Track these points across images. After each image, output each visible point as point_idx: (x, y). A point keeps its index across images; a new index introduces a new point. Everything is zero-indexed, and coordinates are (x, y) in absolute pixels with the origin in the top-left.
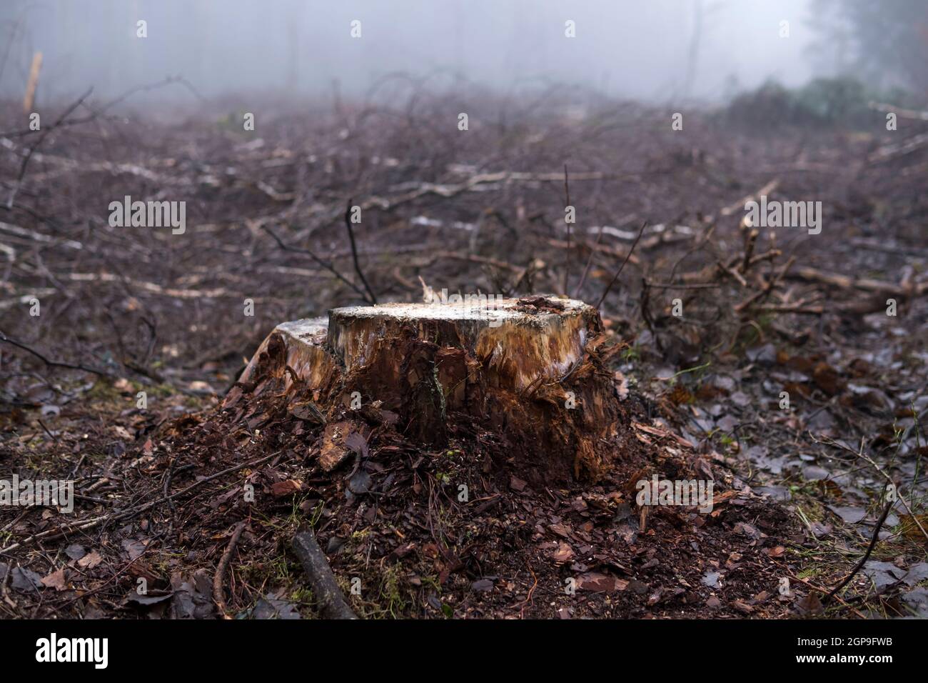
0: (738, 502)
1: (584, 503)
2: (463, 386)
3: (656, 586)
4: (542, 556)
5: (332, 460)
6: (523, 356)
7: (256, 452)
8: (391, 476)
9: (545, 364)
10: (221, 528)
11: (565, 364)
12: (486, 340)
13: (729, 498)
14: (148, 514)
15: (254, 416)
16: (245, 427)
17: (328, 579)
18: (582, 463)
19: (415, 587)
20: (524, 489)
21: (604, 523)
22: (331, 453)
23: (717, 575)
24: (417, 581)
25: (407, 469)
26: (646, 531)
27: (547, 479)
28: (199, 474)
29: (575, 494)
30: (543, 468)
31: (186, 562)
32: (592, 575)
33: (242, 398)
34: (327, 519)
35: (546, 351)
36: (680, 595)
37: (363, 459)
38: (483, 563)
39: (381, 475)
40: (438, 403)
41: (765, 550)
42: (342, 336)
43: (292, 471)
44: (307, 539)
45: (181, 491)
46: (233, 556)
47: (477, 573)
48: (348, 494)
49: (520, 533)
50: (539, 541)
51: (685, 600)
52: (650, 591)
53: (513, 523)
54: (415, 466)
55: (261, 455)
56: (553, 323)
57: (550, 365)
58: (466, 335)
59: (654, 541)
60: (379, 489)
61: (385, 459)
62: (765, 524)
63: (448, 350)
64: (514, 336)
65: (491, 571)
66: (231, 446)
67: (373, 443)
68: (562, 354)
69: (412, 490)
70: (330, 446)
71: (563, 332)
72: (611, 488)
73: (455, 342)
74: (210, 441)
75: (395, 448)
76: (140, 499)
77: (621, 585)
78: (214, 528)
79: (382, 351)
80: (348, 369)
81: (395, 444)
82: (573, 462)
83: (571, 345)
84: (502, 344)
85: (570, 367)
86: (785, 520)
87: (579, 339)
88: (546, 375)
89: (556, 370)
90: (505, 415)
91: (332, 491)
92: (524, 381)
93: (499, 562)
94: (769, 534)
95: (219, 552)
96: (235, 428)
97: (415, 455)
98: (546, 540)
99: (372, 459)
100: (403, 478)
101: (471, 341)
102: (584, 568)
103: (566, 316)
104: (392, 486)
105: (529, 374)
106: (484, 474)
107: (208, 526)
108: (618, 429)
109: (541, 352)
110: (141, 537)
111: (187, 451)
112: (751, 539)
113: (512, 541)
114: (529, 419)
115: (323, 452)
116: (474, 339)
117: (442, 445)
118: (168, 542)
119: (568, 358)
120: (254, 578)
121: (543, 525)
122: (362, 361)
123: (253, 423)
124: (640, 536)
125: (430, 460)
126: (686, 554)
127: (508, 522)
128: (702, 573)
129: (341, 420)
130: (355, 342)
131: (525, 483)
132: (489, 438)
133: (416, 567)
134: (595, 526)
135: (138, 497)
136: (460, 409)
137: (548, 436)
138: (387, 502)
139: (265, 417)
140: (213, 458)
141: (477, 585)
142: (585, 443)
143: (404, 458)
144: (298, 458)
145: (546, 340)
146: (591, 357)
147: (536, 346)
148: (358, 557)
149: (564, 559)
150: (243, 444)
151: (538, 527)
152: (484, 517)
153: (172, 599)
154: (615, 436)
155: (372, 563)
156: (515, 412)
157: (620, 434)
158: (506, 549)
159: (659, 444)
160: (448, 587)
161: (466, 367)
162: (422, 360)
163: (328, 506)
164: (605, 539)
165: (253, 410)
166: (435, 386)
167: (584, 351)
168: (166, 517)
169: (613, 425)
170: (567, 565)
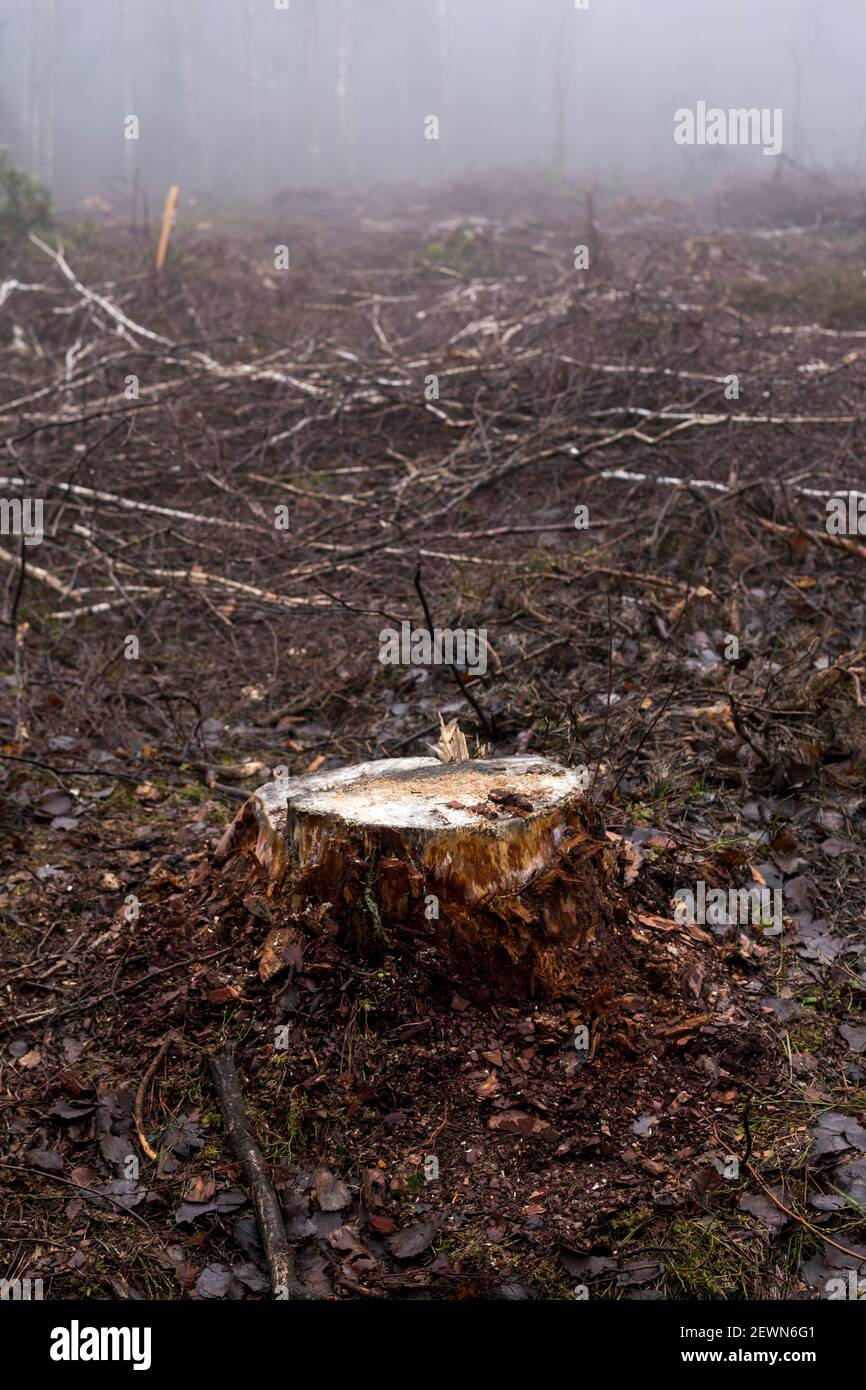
0: (711, 1030)
1: (531, 1026)
2: (406, 900)
3: (569, 1135)
4: (466, 1087)
5: (269, 970)
6: (477, 866)
7: (211, 943)
8: (319, 997)
9: (503, 872)
10: (156, 1035)
11: (528, 871)
12: (434, 850)
13: (701, 1024)
14: (91, 1012)
15: (216, 900)
16: (204, 913)
17: (236, 1108)
18: (538, 980)
19: (320, 1119)
20: (467, 1010)
21: (547, 1051)
22: (269, 963)
23: (654, 1120)
24: (323, 1114)
25: (336, 989)
26: (594, 1061)
27: (497, 995)
28: (153, 964)
29: (525, 1013)
30: (495, 985)
31: (119, 1070)
32: (513, 1112)
33: (208, 877)
34: (257, 1034)
35: (504, 860)
36: (594, 1147)
37: (296, 974)
38: (399, 1096)
39: (311, 994)
40: (371, 923)
41: (715, 1095)
42: (297, 830)
43: (235, 974)
44: (223, 1062)
45: (132, 983)
46: (160, 1068)
47: (391, 1105)
48: (278, 1011)
49: (447, 1062)
50: (468, 1071)
51: (598, 1151)
52: (561, 1140)
53: (440, 1053)
54: (343, 988)
55: (215, 948)
56: (515, 829)
57: (509, 873)
58: (414, 844)
59: (595, 1075)
60: (306, 1010)
61: (317, 976)
62: (729, 1060)
63: (392, 862)
64: (466, 845)
65: (407, 1102)
66: (190, 933)
67: (307, 957)
68: (525, 861)
69: (338, 1014)
70: (270, 954)
71: (527, 837)
72: (571, 1005)
73: (401, 852)
74: (173, 924)
75: (327, 966)
76: (91, 991)
77: (540, 1125)
78: (150, 1034)
79: (332, 852)
80: (302, 865)
81: (327, 961)
82: (529, 978)
83: (538, 848)
84: (452, 854)
85: (533, 875)
86: (760, 1054)
87: (552, 839)
88: (503, 885)
89: (516, 880)
90: (453, 930)
91: (266, 1003)
92: (477, 891)
93: (418, 1093)
94: (732, 1073)
95: (149, 1062)
96: (196, 912)
97: (347, 973)
98: (478, 1069)
99: (306, 976)
100: (330, 1001)
101: (417, 852)
102: (508, 1103)
103: (532, 819)
104: (318, 1008)
105: (483, 884)
106: (418, 995)
107: (144, 1031)
108: (597, 934)
109: (498, 861)
110: (83, 1036)
111: (148, 933)
112: (707, 1077)
113: (436, 1070)
114: (481, 933)
115: (263, 961)
116: (422, 849)
117: (376, 963)
118: (105, 1044)
119: (533, 864)
120: (173, 1095)
121: (479, 1051)
122: (315, 858)
123: (213, 908)
124: (586, 1066)
125: (361, 981)
126: (626, 1093)
127: (434, 1051)
128: (636, 1117)
129: (284, 926)
130: (309, 839)
131: (468, 1003)
132: (428, 957)
133: (325, 1099)
134: (537, 1054)
135: (89, 988)
136: (403, 923)
137: (500, 953)
138: (313, 1024)
139: (225, 903)
140: (169, 947)
141: (388, 1118)
142: (546, 957)
143: (336, 977)
144: (244, 959)
145: (504, 847)
146: (562, 861)
147: (492, 854)
148: (271, 1084)
149: (486, 1094)
150: (201, 931)
151: (473, 1052)
152: (409, 1043)
153: (93, 1113)
154: (591, 943)
155: (283, 1092)
156: (464, 926)
157: (598, 939)
158: (428, 1080)
159: (662, 941)
160: (357, 1120)
161: (408, 882)
162: (354, 880)
163: (260, 1019)
164: (544, 1068)
165: (215, 894)
166: (366, 906)
167: (556, 853)
168: (109, 1015)
169: (592, 929)
170: (489, 1101)
